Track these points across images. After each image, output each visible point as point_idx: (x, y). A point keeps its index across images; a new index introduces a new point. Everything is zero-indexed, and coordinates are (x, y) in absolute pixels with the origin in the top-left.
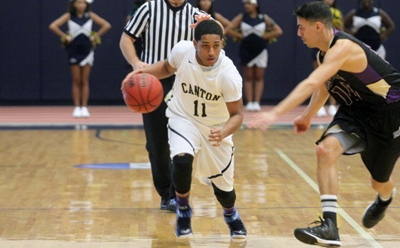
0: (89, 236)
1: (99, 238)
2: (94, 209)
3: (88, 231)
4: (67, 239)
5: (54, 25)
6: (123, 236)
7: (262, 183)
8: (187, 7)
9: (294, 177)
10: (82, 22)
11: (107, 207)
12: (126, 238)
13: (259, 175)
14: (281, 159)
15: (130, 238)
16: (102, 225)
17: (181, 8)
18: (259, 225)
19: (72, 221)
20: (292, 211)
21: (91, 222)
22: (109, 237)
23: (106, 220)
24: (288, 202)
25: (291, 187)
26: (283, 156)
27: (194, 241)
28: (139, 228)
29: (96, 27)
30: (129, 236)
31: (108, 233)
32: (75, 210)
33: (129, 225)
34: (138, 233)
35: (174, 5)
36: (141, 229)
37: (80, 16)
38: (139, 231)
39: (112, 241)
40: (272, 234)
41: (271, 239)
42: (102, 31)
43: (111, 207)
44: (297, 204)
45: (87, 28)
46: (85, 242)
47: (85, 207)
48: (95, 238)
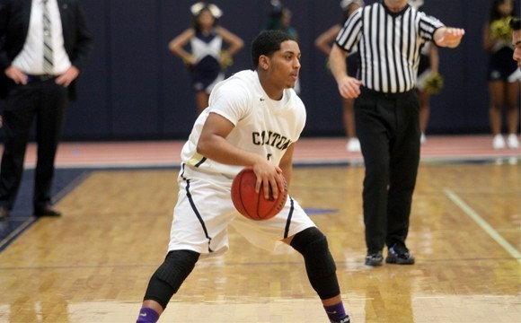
0: (221, 297)
1: (234, 299)
2: (228, 264)
3: (220, 291)
4: (194, 301)
5: (175, 45)
6: (263, 296)
7: (428, 229)
8: (410, 12)
9: (468, 222)
10: (208, 39)
11: (242, 262)
12: (265, 299)
13: (424, 220)
14: (450, 201)
15: (271, 298)
16: (237, 283)
17: (402, 13)
18: (426, 280)
19: (201, 280)
20: (464, 263)
21: (223, 281)
22: (246, 298)
23: (241, 278)
24: (460, 252)
25: (464, 235)
26: (454, 197)
27: (348, 302)
28: (282, 286)
29: (225, 45)
30: (269, 296)
31: (244, 293)
32: (203, 266)
33: (269, 284)
34: (280, 292)
35: (392, 10)
36: (284, 287)
37: (206, 32)
38: (282, 290)
39: (249, 302)
40: (441, 291)
41: (441, 297)
42: (233, 50)
43: (247, 262)
44: (472, 255)
45: (214, 48)
46: (216, 304)
47: (216, 263)
48: (228, 299)
